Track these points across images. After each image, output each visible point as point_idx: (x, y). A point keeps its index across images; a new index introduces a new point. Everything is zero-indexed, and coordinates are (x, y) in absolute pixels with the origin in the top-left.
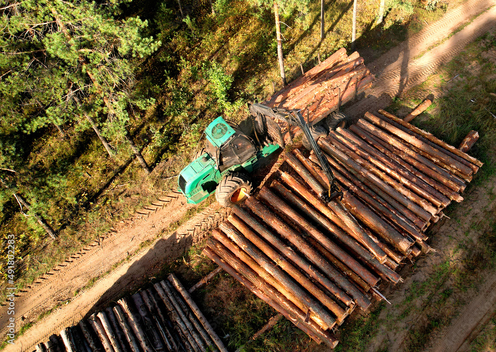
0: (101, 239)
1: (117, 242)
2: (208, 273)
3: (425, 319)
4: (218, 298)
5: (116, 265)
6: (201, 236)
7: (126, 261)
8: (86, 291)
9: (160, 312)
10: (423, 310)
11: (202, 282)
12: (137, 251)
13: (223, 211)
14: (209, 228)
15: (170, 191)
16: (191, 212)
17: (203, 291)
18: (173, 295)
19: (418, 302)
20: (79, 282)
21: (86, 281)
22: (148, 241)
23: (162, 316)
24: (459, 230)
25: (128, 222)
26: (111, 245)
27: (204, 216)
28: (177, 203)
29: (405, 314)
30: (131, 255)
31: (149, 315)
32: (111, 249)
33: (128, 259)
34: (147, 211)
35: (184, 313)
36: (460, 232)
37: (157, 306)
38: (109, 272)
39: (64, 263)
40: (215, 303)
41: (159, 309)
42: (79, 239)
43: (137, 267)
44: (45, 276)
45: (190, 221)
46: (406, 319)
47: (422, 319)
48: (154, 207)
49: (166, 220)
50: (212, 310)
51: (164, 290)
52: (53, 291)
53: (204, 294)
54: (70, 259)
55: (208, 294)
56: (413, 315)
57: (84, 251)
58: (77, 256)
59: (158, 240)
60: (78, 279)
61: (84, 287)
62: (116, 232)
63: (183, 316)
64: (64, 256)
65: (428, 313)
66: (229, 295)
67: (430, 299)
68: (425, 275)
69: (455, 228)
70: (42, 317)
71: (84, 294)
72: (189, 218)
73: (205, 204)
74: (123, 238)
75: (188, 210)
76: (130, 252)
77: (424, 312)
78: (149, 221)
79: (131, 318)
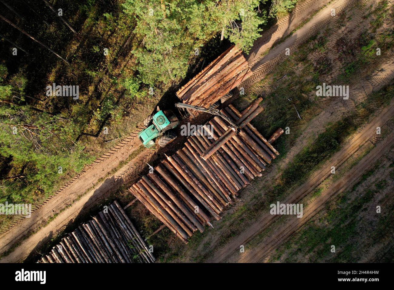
0: (79, 176)
1: (87, 177)
2: (132, 200)
3: (229, 231)
4: (137, 212)
5: (89, 190)
6: (127, 178)
7: (92, 188)
8: (77, 202)
9: (112, 220)
10: (229, 227)
11: (129, 205)
12: (97, 183)
13: (138, 165)
14: (131, 174)
15: (110, 150)
16: (122, 163)
17: (130, 208)
18: (117, 212)
19: (228, 223)
20: (73, 197)
21: (76, 196)
22: (102, 178)
23: (113, 222)
24: (257, 189)
25: (90, 167)
26: (84, 179)
27: (128, 167)
28: (114, 156)
29: (221, 228)
30: (94, 185)
31: (107, 222)
32: (84, 181)
33: (93, 187)
34: (99, 161)
35: (123, 221)
36: (256, 190)
37: (110, 217)
38: (85, 193)
39: (64, 187)
40: (136, 214)
41: (111, 219)
42: (68, 174)
43: (98, 192)
44: (57, 192)
45: (122, 169)
46: (221, 230)
47: (228, 231)
48: (102, 159)
49: (109, 167)
50: (135, 217)
51: (112, 209)
52: (63, 200)
53: (131, 210)
54: (67, 185)
55: (133, 210)
56: (224, 229)
57: (72, 181)
58: (69, 183)
59: (106, 178)
60: (73, 195)
61: (76, 199)
62: (85, 172)
63: (122, 222)
64: (63, 183)
65: (231, 228)
66: (142, 211)
67: (234, 222)
68: (234, 211)
69: (255, 187)
70: (61, 211)
71: (77, 203)
72: (121, 167)
73: (128, 159)
74: (89, 175)
75: (120, 162)
76: (94, 183)
77: (229, 228)
78: (101, 166)
79: (100, 226)
